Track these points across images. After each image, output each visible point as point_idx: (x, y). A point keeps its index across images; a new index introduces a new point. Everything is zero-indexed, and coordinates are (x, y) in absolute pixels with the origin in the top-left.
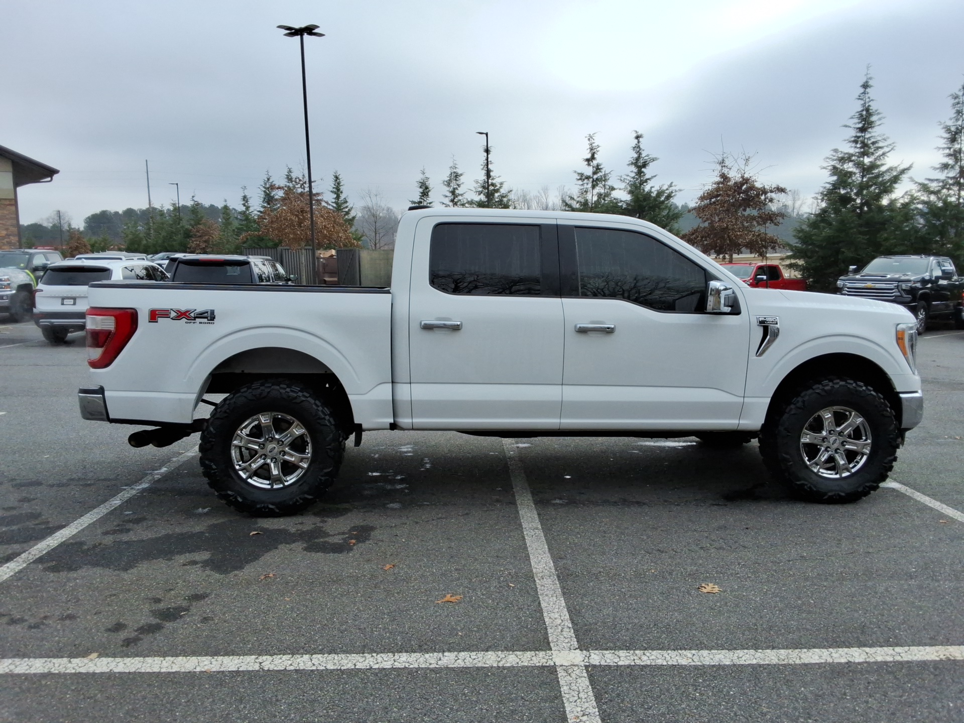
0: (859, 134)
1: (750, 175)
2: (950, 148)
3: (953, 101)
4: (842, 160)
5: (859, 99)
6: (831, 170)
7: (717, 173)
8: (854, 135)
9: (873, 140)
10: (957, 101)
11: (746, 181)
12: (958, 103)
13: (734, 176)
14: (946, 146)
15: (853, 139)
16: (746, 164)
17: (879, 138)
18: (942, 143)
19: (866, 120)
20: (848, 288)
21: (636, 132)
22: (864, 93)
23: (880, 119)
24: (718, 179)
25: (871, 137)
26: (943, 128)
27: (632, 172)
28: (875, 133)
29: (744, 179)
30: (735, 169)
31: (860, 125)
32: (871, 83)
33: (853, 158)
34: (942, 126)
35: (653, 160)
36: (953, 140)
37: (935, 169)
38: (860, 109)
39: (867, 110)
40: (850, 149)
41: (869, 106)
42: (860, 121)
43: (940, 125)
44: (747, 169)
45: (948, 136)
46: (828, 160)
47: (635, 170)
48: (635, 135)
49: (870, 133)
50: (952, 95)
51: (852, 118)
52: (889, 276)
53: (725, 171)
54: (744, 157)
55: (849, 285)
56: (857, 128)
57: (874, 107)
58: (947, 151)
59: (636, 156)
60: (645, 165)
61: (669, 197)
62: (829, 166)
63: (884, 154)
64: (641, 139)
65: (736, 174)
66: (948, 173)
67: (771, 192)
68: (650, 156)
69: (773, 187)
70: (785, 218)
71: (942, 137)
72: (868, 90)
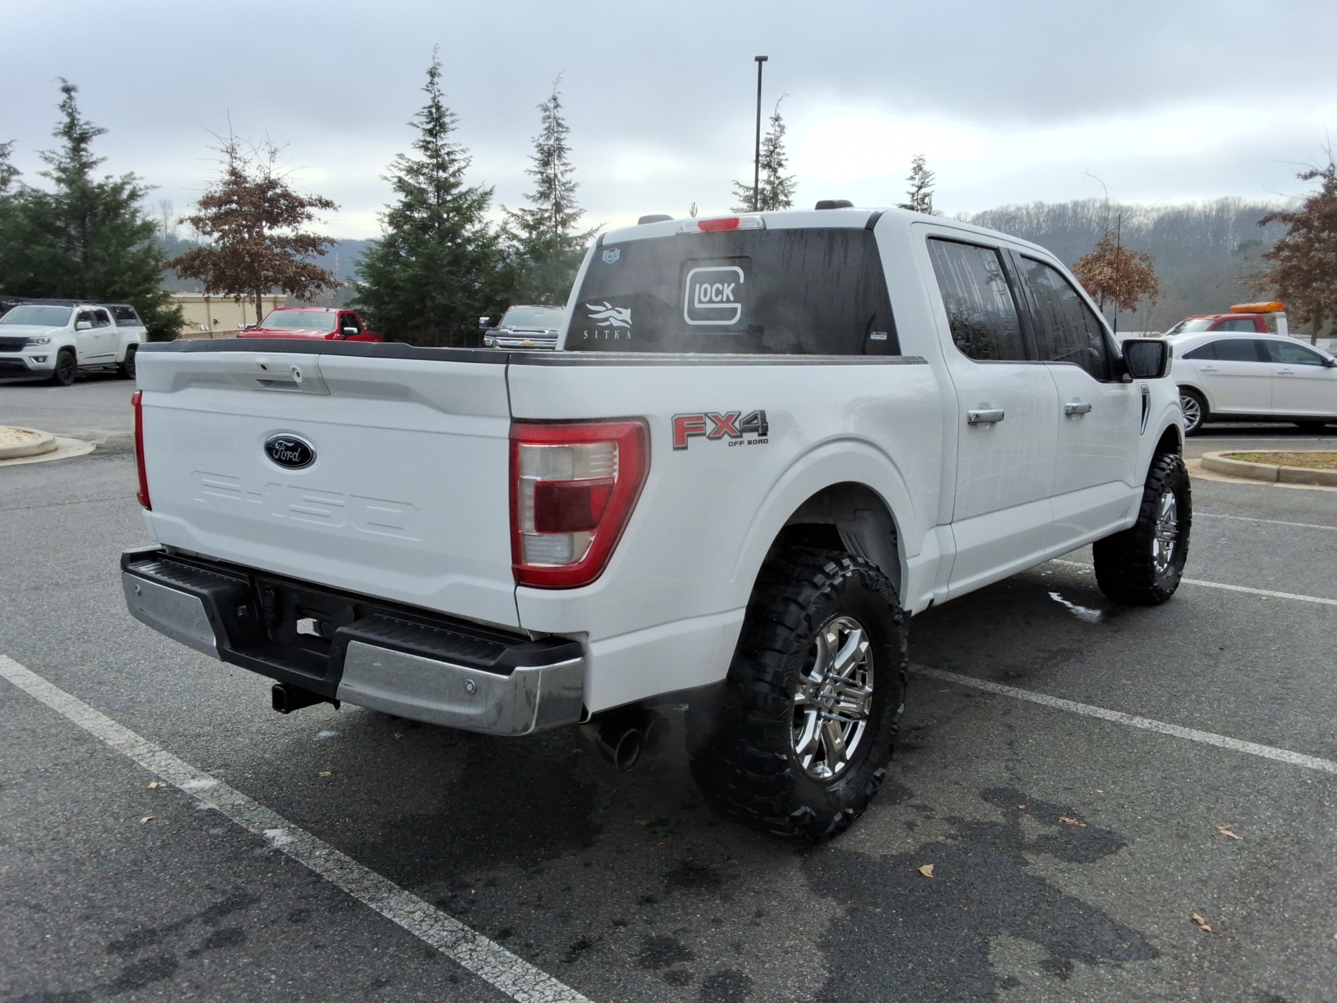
0: (429, 139)
1: (279, 176)
2: (542, 173)
3: (543, 114)
4: (410, 171)
5: (427, 90)
6: (395, 183)
7: (227, 167)
8: (422, 139)
9: (447, 150)
10: (547, 113)
11: (272, 184)
12: (549, 117)
13: (254, 174)
14: (537, 170)
15: (421, 144)
16: (272, 160)
17: (455, 148)
18: (534, 165)
19: (437, 122)
20: (501, 346)
21: (64, 81)
22: (431, 83)
23: (453, 122)
24: (227, 177)
25: (445, 145)
26: (537, 146)
27: (64, 147)
28: (448, 140)
29: (270, 182)
30: (255, 164)
31: (430, 126)
32: (440, 70)
33: (425, 170)
34: (536, 143)
35: (100, 131)
36: (546, 163)
37: (528, 197)
38: (430, 103)
39: (438, 108)
40: (420, 157)
41: (438, 102)
42: (428, 120)
43: (534, 142)
44: (273, 166)
45: (539, 156)
46: (392, 168)
47: (70, 145)
48: (61, 85)
49: (442, 138)
50: (541, 105)
51: (418, 115)
52: (547, 332)
53: (238, 165)
54: (268, 148)
55: (500, 342)
56: (426, 130)
57: (444, 102)
58: (539, 176)
59: (67, 120)
60: (84, 138)
61: (133, 195)
62: (393, 177)
63: (459, 170)
64: (73, 94)
65: (258, 173)
66: (542, 204)
67: (311, 204)
68: (93, 125)
69: (314, 197)
70: (335, 244)
71: (533, 158)
72: (436, 79)
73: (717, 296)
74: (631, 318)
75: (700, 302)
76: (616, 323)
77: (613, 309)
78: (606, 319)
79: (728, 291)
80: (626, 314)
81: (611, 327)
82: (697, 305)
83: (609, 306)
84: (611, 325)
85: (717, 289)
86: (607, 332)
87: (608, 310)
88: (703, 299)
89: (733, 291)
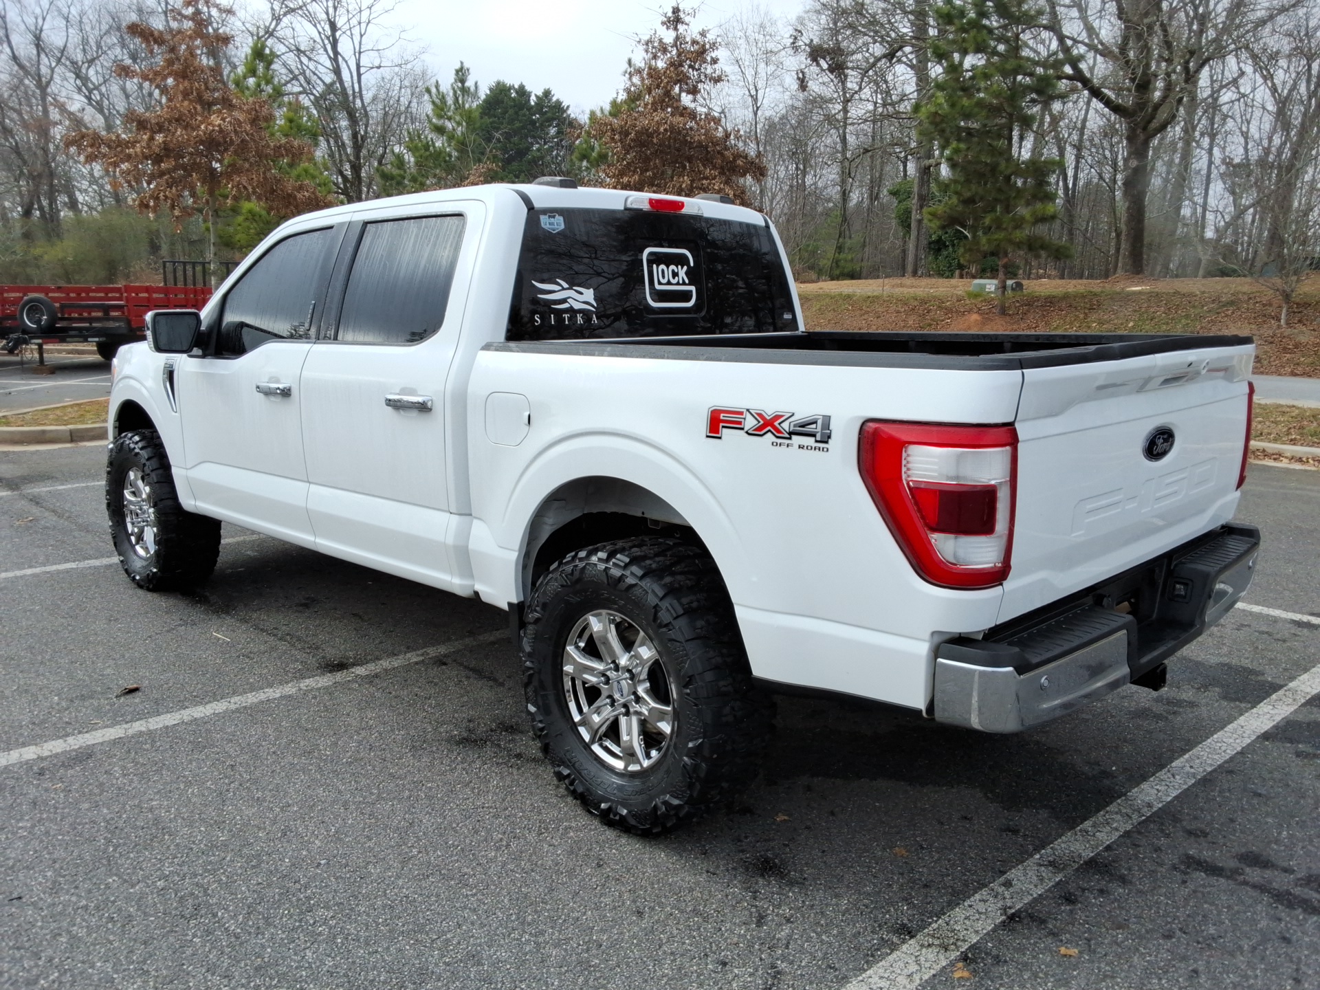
73: (674, 278)
74: (595, 299)
75: (660, 283)
76: (577, 306)
77: (570, 288)
78: (564, 301)
79: (682, 272)
80: (589, 295)
81: (571, 310)
82: (658, 287)
83: (566, 285)
84: (571, 307)
85: (673, 271)
86: (566, 316)
87: (564, 289)
88: (663, 281)
89: (687, 273)
